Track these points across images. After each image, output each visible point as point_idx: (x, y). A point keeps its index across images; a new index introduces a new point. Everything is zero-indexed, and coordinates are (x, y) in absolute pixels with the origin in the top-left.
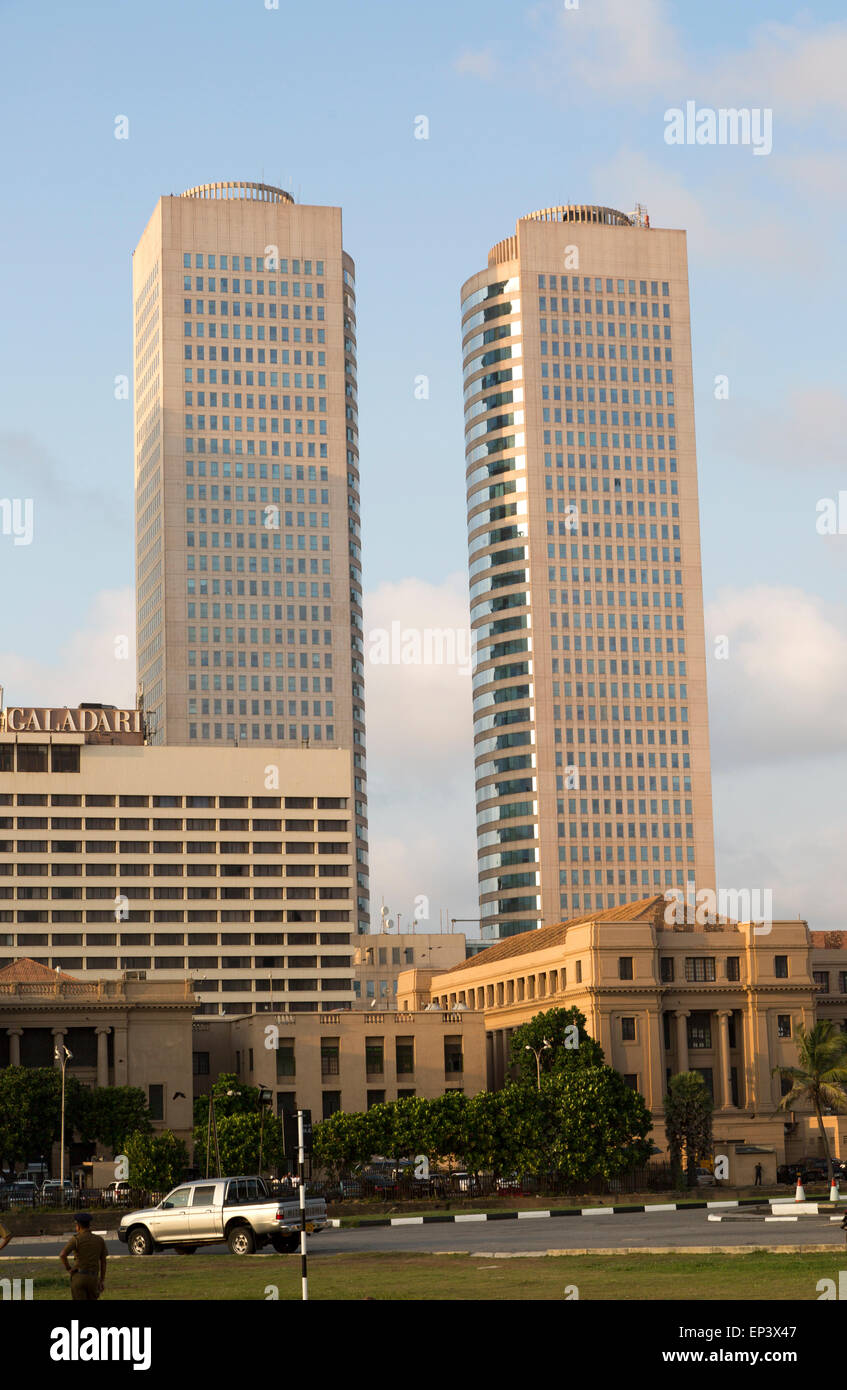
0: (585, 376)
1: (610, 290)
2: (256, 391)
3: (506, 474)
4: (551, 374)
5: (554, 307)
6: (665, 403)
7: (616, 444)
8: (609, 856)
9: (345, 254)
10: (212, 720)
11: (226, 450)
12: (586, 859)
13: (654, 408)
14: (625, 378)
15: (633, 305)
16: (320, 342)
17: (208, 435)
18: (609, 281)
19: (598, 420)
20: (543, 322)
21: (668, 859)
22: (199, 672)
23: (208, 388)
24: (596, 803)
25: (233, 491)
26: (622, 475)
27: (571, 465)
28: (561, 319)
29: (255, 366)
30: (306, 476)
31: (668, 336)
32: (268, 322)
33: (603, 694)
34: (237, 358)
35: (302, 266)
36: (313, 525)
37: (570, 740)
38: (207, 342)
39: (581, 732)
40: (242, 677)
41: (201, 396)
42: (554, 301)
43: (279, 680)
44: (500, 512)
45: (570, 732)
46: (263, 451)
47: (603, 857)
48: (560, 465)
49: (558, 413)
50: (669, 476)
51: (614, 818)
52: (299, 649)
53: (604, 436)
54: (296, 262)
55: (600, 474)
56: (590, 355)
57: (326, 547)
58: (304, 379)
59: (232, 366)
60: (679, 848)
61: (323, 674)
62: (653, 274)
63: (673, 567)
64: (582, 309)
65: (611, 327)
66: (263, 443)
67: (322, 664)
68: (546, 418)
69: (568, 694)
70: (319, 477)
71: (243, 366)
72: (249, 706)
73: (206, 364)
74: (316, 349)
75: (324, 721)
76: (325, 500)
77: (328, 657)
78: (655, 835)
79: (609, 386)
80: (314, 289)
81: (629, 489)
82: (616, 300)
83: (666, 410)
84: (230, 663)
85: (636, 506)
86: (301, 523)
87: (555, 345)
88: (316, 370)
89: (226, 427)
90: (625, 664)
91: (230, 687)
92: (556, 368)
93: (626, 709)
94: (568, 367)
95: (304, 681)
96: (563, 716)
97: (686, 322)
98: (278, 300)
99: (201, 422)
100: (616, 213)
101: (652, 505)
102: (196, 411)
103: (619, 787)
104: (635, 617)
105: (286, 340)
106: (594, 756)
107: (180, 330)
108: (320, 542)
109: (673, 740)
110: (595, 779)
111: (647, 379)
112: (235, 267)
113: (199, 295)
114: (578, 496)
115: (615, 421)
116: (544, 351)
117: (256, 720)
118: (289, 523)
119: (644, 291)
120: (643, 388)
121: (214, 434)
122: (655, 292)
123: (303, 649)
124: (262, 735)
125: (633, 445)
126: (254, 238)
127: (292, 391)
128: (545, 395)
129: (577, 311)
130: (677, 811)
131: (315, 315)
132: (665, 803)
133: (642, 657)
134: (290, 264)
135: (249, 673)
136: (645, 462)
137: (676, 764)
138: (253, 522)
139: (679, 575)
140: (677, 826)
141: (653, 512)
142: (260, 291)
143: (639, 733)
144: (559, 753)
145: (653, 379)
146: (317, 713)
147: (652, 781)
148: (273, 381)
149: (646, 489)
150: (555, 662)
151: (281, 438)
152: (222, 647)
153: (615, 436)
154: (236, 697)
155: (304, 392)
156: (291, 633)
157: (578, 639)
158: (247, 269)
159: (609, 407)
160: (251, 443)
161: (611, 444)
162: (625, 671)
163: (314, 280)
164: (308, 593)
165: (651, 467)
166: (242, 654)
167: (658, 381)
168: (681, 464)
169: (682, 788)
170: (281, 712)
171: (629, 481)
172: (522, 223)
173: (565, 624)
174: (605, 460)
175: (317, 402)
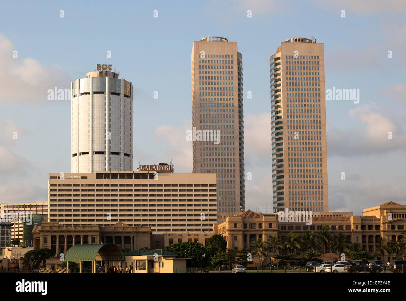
0: (297, 79)
1: (304, 59)
2: (216, 86)
3: (278, 103)
4: (289, 79)
5: (290, 63)
6: (317, 85)
7: (305, 96)
8: (302, 193)
9: (238, 53)
10: (206, 163)
11: (209, 100)
12: (296, 194)
13: (315, 87)
14: (307, 80)
15: (310, 62)
16: (232, 74)
17: (205, 97)
18: (304, 56)
19: (300, 90)
20: (287, 67)
21: (316, 194)
22: (203, 152)
23: (205, 86)
24: (298, 181)
25: (211, 110)
26: (306, 103)
27: (293, 101)
28: (291, 66)
29: (216, 81)
30: (228, 106)
31: (318, 69)
32: (219, 70)
33: (301, 155)
34: (212, 79)
35: (228, 56)
36: (230, 117)
37: (292, 166)
38: (205, 75)
39: (295, 164)
40: (213, 153)
41: (203, 88)
42: (290, 62)
43: (222, 153)
44: (277, 113)
45: (292, 164)
46: (218, 100)
47: (300, 194)
48: (291, 101)
49: (290, 89)
50: (318, 103)
51: (303, 185)
52: (227, 146)
53: (302, 94)
54: (226, 56)
55: (301, 103)
56: (298, 74)
57: (233, 122)
58: (228, 83)
59: (211, 81)
60: (319, 191)
61: (232, 152)
62: (315, 54)
63: (319, 125)
64: (297, 63)
65: (304, 67)
66: (218, 98)
67: (232, 149)
68: (287, 90)
69: (292, 155)
70: (232, 106)
71: (213, 81)
72: (215, 160)
73: (205, 80)
74: (231, 76)
75: (232, 163)
76: (233, 111)
77: (234, 148)
78: (313, 188)
79: (303, 82)
80: (230, 62)
81: (308, 106)
82: (305, 61)
83: (317, 87)
84: (210, 150)
85: (310, 110)
86: (227, 117)
87: (290, 73)
88: (231, 81)
89: (209, 95)
90: (306, 148)
91: (210, 155)
92: (290, 78)
93: (306, 159)
94: (293, 78)
95: (228, 153)
96: (291, 161)
97: (323, 65)
98: (222, 65)
99: (203, 94)
100: (307, 39)
101: (314, 110)
102: (202, 92)
103: (304, 177)
104: (309, 137)
105: (223, 74)
106: (298, 170)
107: (198, 73)
108: (232, 121)
109: (318, 166)
110: (298, 175)
111: (313, 80)
112: (211, 57)
113: (203, 64)
114: (295, 109)
115: (305, 90)
116: (287, 74)
117: (216, 163)
118: (224, 117)
119: (312, 58)
120: (312, 82)
121: (207, 97)
122: (315, 59)
123: (228, 146)
124: (218, 166)
125: (309, 96)
126: (216, 50)
127: (225, 86)
128: (287, 85)
129: (295, 64)
130: (319, 183)
131: (231, 68)
132: (316, 181)
133: (311, 147)
134: (225, 56)
135: (215, 152)
136: (312, 100)
137: (318, 172)
138: (216, 117)
139: (320, 127)
140: (319, 186)
141: (314, 112)
142: (217, 63)
143: (310, 165)
144: (289, 170)
145: (314, 80)
146: (231, 161)
147: (313, 176)
148: (221, 84)
149: (312, 106)
150: (289, 148)
151: (222, 97)
152: (208, 146)
153: (305, 94)
154: (212, 157)
155: (228, 86)
156: (225, 143)
157: (295, 143)
158: (214, 57)
159: (303, 87)
160: (215, 99)
161: (303, 96)
162: (306, 150)
163: (230, 59)
164: (229, 133)
165: (314, 101)
166: (213, 148)
167: (316, 80)
168: (321, 100)
169: (320, 177)
170: (222, 161)
171: (308, 104)
172: (282, 43)
173: (292, 139)
174: (302, 100)
175: (231, 88)
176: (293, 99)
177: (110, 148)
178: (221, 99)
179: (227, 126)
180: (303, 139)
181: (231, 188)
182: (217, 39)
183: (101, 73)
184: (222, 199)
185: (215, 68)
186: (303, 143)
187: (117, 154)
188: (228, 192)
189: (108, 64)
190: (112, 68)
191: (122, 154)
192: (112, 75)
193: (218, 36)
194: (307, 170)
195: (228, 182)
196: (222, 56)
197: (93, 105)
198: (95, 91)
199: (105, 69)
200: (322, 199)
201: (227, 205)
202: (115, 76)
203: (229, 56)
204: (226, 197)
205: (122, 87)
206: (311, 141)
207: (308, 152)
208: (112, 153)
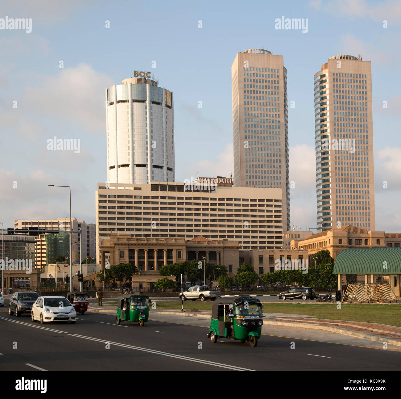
0: (345, 98)
1: (351, 77)
2: (262, 101)
3: (324, 122)
4: (336, 97)
5: (337, 81)
6: (365, 105)
7: (352, 115)
8: (349, 214)
9: (284, 67)
10: (252, 180)
11: (255, 116)
12: (343, 215)
13: (362, 106)
14: (355, 99)
15: (357, 80)
16: (278, 89)
17: (250, 112)
18: (351, 74)
19: (348, 109)
20: (334, 85)
21: (363, 215)
22: (248, 169)
23: (250, 101)
24: (346, 201)
25: (256, 126)
26: (354, 123)
27: (341, 120)
28: (339, 84)
29: (262, 95)
30: (274, 122)
31: (366, 88)
32: (265, 84)
33: (348, 176)
34: (257, 93)
35: (273, 70)
36: (276, 134)
37: (339, 186)
38: (249, 89)
39: (342, 185)
40: (259, 170)
41: (248, 102)
42: (337, 79)
43: (268, 171)
44: (323, 131)
45: (339, 185)
46: (264, 116)
47: (347, 214)
48: (338, 120)
49: (338, 107)
50: (365, 123)
51: (350, 205)
52: (273, 164)
53: (349, 113)
54: (272, 69)
55: (348, 122)
56: (346, 93)
57: (279, 139)
58: (274, 98)
59: (256, 95)
60: (366, 212)
61: (279, 170)
62: (363, 73)
63: (366, 145)
64: (344, 81)
65: (351, 86)
66: (264, 114)
67: (279, 167)
68: (335, 109)
69: (339, 175)
70: (278, 122)
71: (259, 95)
72: (261, 177)
73: (250, 95)
74: (277, 91)
75: (279, 181)
76: (279, 128)
77: (280, 166)
78: (360, 209)
79: (351, 101)
80: (276, 76)
81: (355, 126)
82: (353, 79)
83: (365, 107)
84: (256, 167)
85: (357, 130)
86: (273, 133)
87: (337, 90)
88: (277, 96)
89: (255, 110)
90: (353, 169)
91: (256, 173)
92: (337, 96)
93: (354, 179)
94: (340, 96)
95: (274, 171)
96: (338, 181)
97: (371, 85)
98: (267, 79)
99: (248, 109)
100: (353, 57)
101: (361, 130)
102: (247, 106)
103: (351, 198)
104: (356, 157)
105: (269, 89)
107: (243, 86)
109: (365, 187)
110: (345, 196)
111: (360, 99)
112: (256, 70)
113: (248, 77)
114: (342, 128)
115: (352, 109)
116: (334, 92)
117: (262, 180)
118: (270, 134)
119: (360, 77)
120: (359, 101)
122: (363, 77)
124: (264, 184)
126: (261, 63)
127: (271, 101)
128: (334, 103)
130: (366, 204)
131: (276, 83)
132: (363, 202)
134: (270, 70)
135: (261, 169)
136: (359, 119)
137: (366, 193)
138: (261, 133)
139: (367, 147)
140: (366, 207)
141: (361, 132)
142: (263, 77)
143: (357, 185)
144: (337, 190)
145: (362, 99)
147: (360, 196)
148: (266, 99)
149: (360, 126)
150: (336, 168)
151: (268, 113)
152: (254, 163)
153: (352, 113)
154: (258, 175)
155: (274, 102)
156: (271, 160)
157: (342, 163)
158: (260, 71)
159: (350, 106)
160: (261, 114)
161: (351, 115)
162: (353, 170)
163: (276, 74)
164: (275, 150)
165: (361, 121)
166: (259, 165)
167: (363, 99)
168: (369, 120)
169: (367, 198)
170: (268, 179)
171: (355, 124)
172: (329, 59)
173: (339, 159)
174: (349, 119)
175: (277, 104)
176: (341, 118)
177: (152, 161)
179: (273, 143)
180: (350, 159)
182: (262, 52)
183: (139, 81)
186: (350, 163)
187: (160, 167)
189: (146, 71)
190: (151, 75)
191: (165, 168)
193: (262, 49)
194: (354, 191)
196: (267, 70)
197: (132, 114)
198: (134, 98)
200: (369, 220)
202: (154, 84)
203: (275, 70)
205: (164, 96)
207: (355, 172)
208: (155, 166)
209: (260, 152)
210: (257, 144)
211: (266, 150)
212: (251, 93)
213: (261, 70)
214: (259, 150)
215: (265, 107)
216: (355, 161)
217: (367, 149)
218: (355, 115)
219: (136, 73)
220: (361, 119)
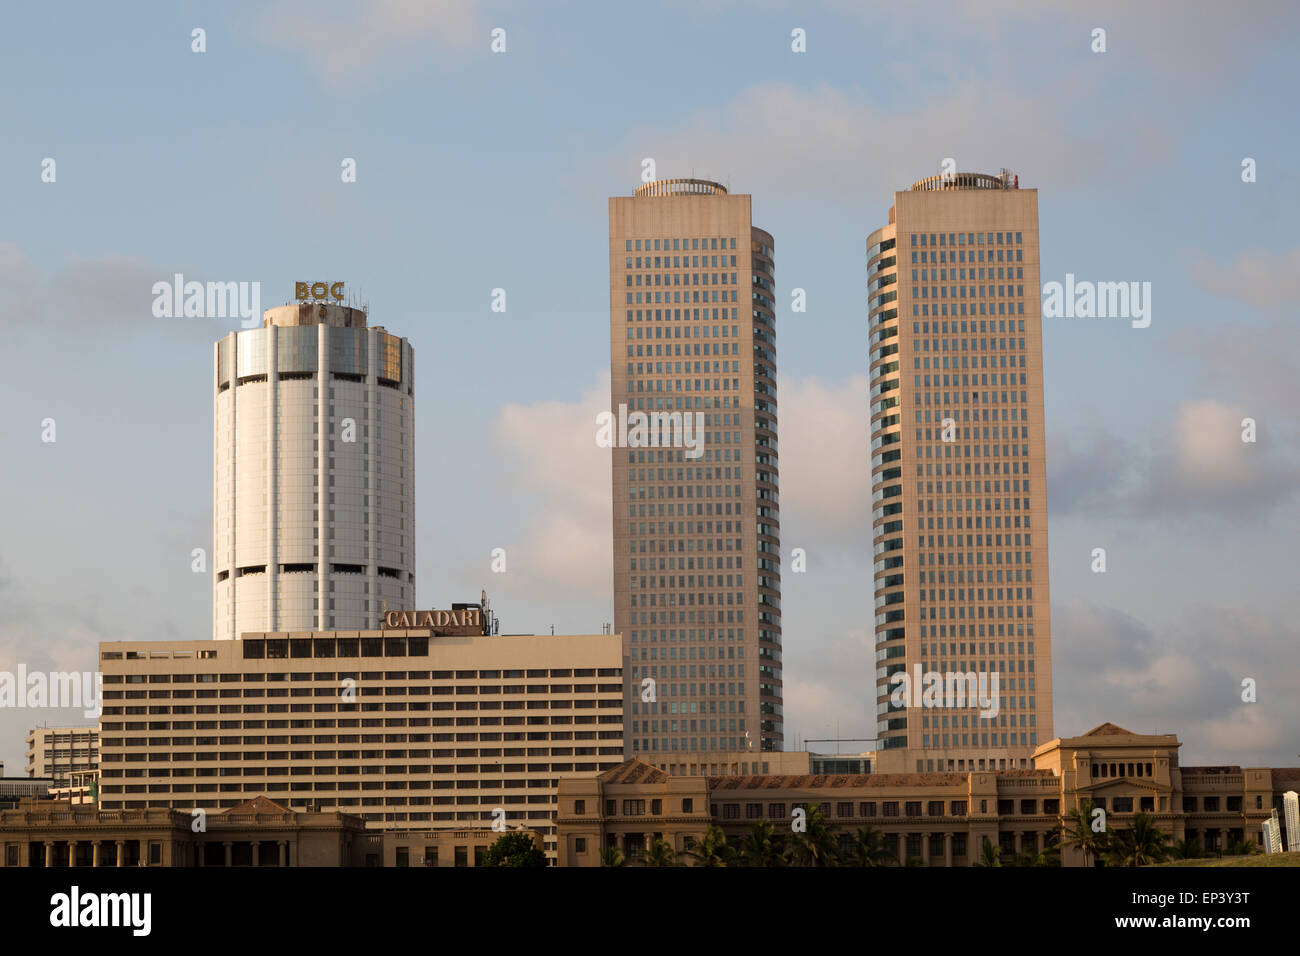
0: (949, 312)
1: (971, 242)
2: (682, 341)
3: (889, 392)
4: (921, 313)
5: (924, 260)
6: (1017, 330)
7: (974, 365)
9: (754, 230)
10: (648, 592)
11: (659, 389)
13: (1007, 334)
14: (983, 312)
15: (991, 253)
16: (733, 301)
17: (645, 377)
18: (971, 235)
19: (960, 347)
20: (914, 273)
21: (1013, 688)
22: (638, 557)
23: (645, 342)
24: (953, 646)
26: (979, 389)
27: (937, 384)
28: (929, 269)
29: (682, 323)
30: (722, 405)
31: (1020, 276)
32: (692, 288)
33: (961, 562)
34: (668, 317)
35: (719, 243)
36: (727, 442)
37: (933, 598)
38: (644, 307)
39: (942, 592)
40: (672, 560)
41: (640, 348)
42: (924, 255)
43: (700, 560)
45: (932, 592)
46: (688, 388)
48: (927, 384)
49: (926, 343)
50: (1019, 388)
51: (968, 658)
52: (716, 536)
53: (965, 359)
54: (714, 241)
55: (961, 389)
56: (954, 296)
57: (737, 458)
58: (720, 330)
59: (664, 324)
60: (1022, 680)
61: (735, 555)
62: (1009, 227)
63: (1021, 460)
64: (948, 259)
65: (972, 272)
66: (688, 381)
67: (734, 547)
68: (916, 348)
69: (931, 562)
70: (732, 405)
71: (673, 323)
72: (676, 581)
73: (644, 324)
74: (729, 306)
75: (735, 590)
76: (736, 422)
77: (739, 542)
78: (1002, 670)
79: (969, 319)
80: (729, 259)
81: (985, 400)
82: (976, 250)
83: (1017, 336)
84: (662, 549)
85: (990, 413)
86: (718, 441)
87: (925, 290)
88: (729, 322)
89: (659, 371)
90: (979, 538)
91: (662, 567)
92: (925, 307)
93: (980, 573)
94: (935, 306)
95: (720, 560)
96: (927, 580)
97: (1037, 262)
98: (700, 270)
99: (640, 368)
100: (986, 177)
101: (1005, 411)
102: (636, 361)
103: (972, 633)
104: (988, 501)
105: (706, 301)
106: (952, 611)
107: (624, 299)
108: (732, 455)
109: (1019, 596)
110: (953, 628)
111: (1002, 311)
112: (666, 248)
113: (638, 271)
114: (943, 408)
115: (974, 347)
116: (915, 295)
117: (682, 591)
119: (1000, 241)
120: (998, 319)
121: (650, 377)
122: (1010, 241)
123: (719, 536)
124: (687, 602)
125: (989, 365)
126: (681, 224)
127: (711, 340)
128: (916, 330)
129: (943, 261)
130: (1021, 652)
131: (729, 280)
132: (1011, 645)
133: (994, 532)
134: (710, 242)
135: (677, 556)
136: (999, 378)
137: (1020, 615)
139: (1025, 465)
140: (1021, 663)
141: (1005, 418)
142: (686, 265)
143: (990, 591)
144: (923, 609)
145: (1007, 311)
146: (730, 584)
147: (1001, 628)
148: (696, 333)
149: (1000, 399)
150: (921, 539)
151: (702, 377)
152: (656, 537)
153: (974, 359)
154: (668, 574)
155: (720, 340)
156: (710, 525)
157: (940, 521)
158: (676, 248)
159: (969, 336)
160: (678, 382)
161: (970, 365)
162: (979, 543)
163: (729, 253)
164: (723, 494)
165: (1004, 382)
166: (671, 542)
167: (1011, 312)
168: (1030, 380)
169: (1026, 633)
170: (701, 584)
171: (984, 394)
172: (899, 194)
173: (931, 509)
174: (965, 378)
175: (730, 347)
176: (937, 377)
177: (330, 551)
178: (698, 383)
179: (718, 471)
180: (969, 507)
181: (731, 674)
183: (305, 311)
184: (702, 708)
185: (677, 282)
186: (969, 520)
187: (356, 569)
188: (722, 685)
189: (331, 280)
190: (346, 291)
191: (371, 571)
192: (342, 315)
193: (690, 177)
194: (981, 610)
195: (721, 653)
196: (700, 244)
197: (276, 415)
198: (284, 368)
199: (321, 297)
200: (1032, 706)
201: (718, 728)
202: (354, 318)
203: (723, 240)
204: (712, 703)
205: (372, 354)
206: (994, 514)
207: (985, 549)
208: (339, 568)
209: (676, 501)
210: (665, 477)
211: (695, 494)
212: (649, 319)
213: (681, 244)
214: (671, 495)
215: (693, 359)
216: (984, 514)
217: (1026, 471)
218: (984, 365)
219: (301, 288)
220: (1003, 377)
